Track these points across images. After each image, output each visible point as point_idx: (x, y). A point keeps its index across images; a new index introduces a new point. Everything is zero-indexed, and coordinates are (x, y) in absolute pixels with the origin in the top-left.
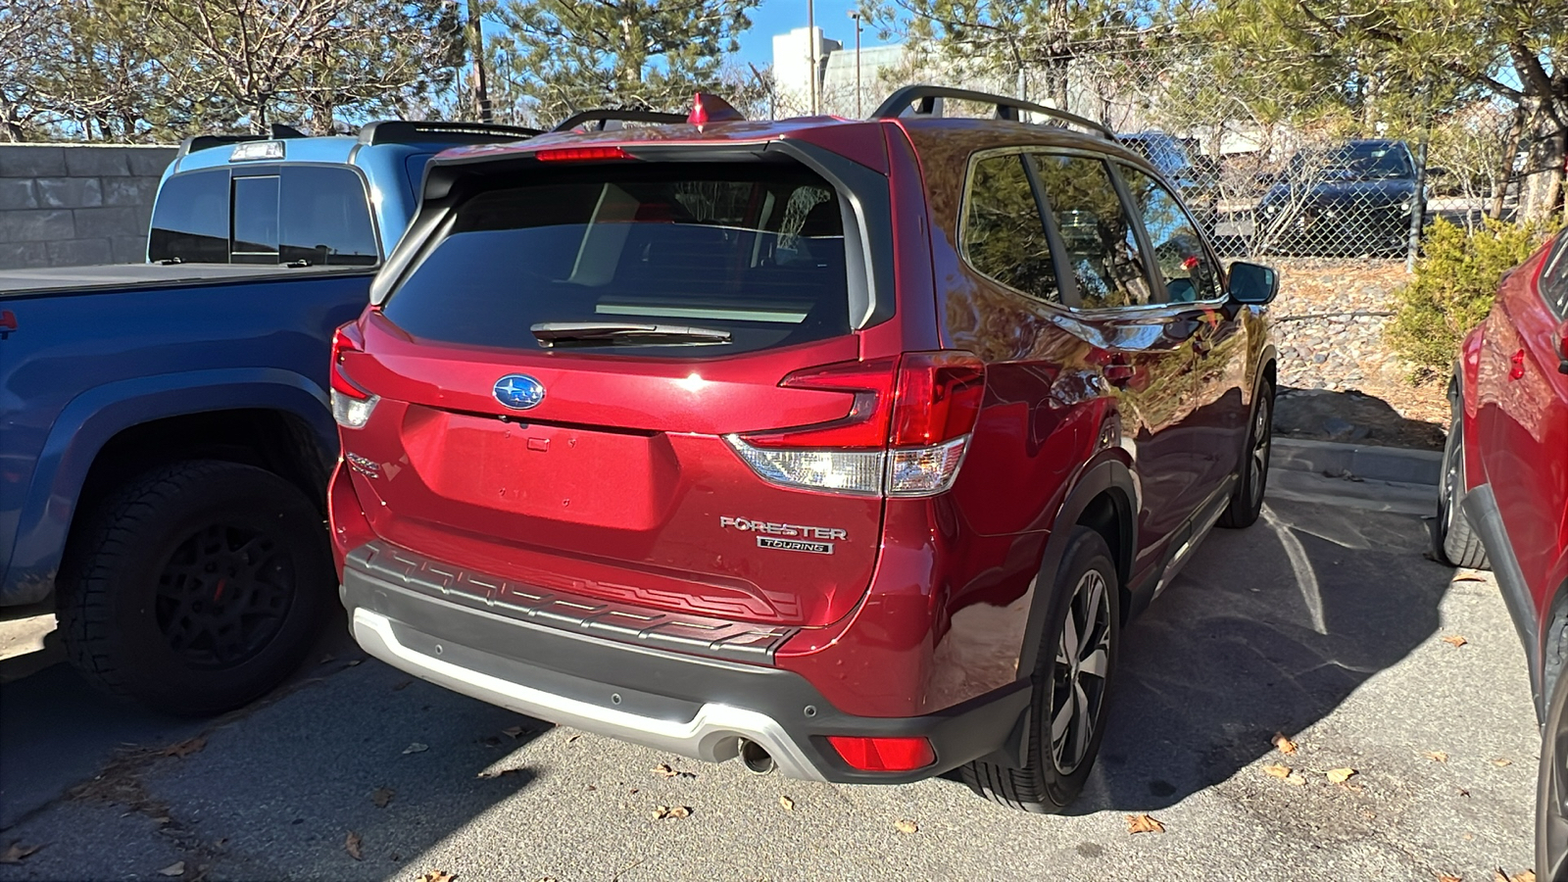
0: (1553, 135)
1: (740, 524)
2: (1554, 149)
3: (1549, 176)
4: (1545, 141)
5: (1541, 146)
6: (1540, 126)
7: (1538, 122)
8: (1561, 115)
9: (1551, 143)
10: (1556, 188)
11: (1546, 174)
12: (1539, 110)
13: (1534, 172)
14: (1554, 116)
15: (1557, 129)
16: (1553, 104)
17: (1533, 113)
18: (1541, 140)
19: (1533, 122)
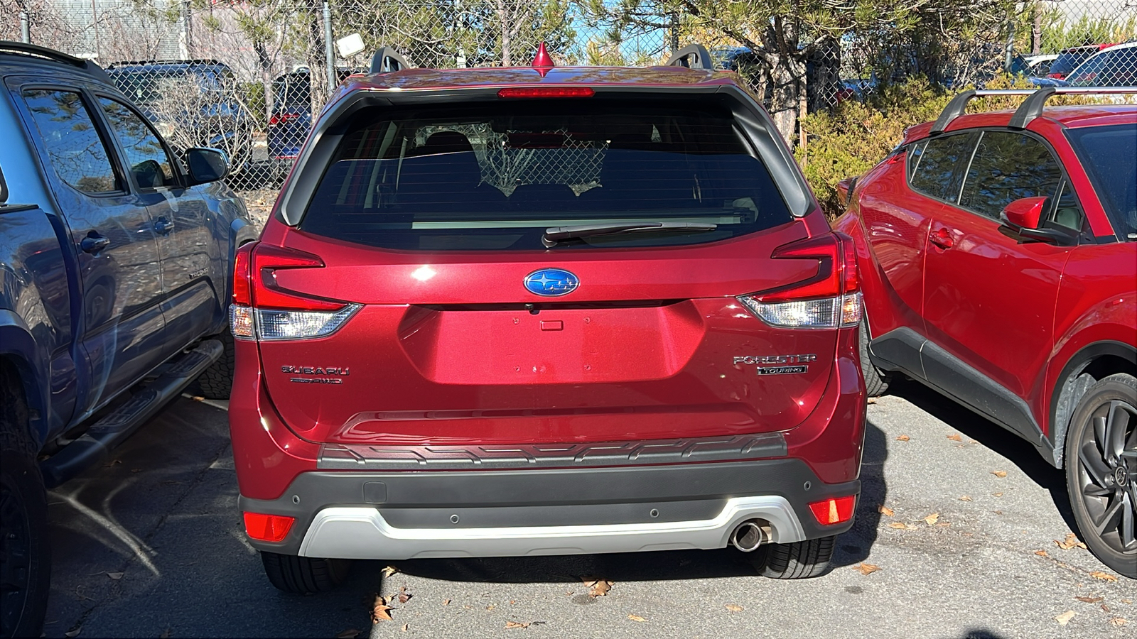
0: (790, 83)
1: (748, 360)
2: (790, 93)
3: (789, 114)
4: (784, 87)
5: (782, 91)
6: (780, 76)
7: (778, 73)
8: (793, 68)
9: (788, 89)
10: (794, 123)
11: (788, 112)
12: (779, 64)
13: (779, 111)
14: (788, 69)
15: (791, 78)
16: (788, 59)
17: (775, 67)
18: (781, 87)
19: (775, 72)
